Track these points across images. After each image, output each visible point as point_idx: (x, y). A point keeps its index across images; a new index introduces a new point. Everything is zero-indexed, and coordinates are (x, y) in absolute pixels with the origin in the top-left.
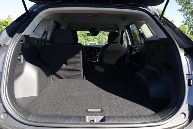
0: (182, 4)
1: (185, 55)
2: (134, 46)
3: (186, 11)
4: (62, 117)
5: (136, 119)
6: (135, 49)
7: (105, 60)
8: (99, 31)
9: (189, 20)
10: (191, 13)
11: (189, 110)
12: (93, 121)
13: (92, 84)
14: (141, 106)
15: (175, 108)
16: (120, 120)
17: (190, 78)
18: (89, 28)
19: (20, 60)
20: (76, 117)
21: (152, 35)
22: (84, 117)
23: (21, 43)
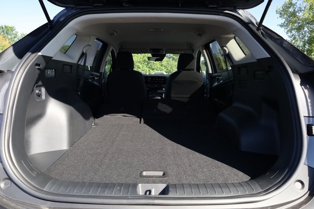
0: (285, 16)
1: (301, 84)
2: (216, 74)
3: (290, 26)
4: (98, 185)
5: (220, 190)
6: (218, 79)
7: (174, 96)
8: (165, 53)
9: (295, 38)
10: (297, 29)
11: (309, 176)
12: (150, 191)
13: (153, 131)
14: (227, 166)
15: (285, 171)
16: (193, 191)
17: (311, 123)
18: (150, 49)
19: (39, 95)
20: (121, 185)
21: (244, 56)
22: (135, 186)
23: (38, 68)
